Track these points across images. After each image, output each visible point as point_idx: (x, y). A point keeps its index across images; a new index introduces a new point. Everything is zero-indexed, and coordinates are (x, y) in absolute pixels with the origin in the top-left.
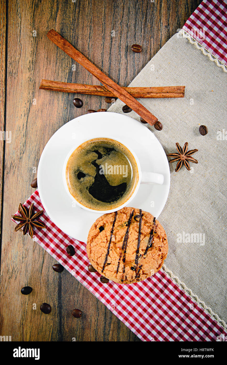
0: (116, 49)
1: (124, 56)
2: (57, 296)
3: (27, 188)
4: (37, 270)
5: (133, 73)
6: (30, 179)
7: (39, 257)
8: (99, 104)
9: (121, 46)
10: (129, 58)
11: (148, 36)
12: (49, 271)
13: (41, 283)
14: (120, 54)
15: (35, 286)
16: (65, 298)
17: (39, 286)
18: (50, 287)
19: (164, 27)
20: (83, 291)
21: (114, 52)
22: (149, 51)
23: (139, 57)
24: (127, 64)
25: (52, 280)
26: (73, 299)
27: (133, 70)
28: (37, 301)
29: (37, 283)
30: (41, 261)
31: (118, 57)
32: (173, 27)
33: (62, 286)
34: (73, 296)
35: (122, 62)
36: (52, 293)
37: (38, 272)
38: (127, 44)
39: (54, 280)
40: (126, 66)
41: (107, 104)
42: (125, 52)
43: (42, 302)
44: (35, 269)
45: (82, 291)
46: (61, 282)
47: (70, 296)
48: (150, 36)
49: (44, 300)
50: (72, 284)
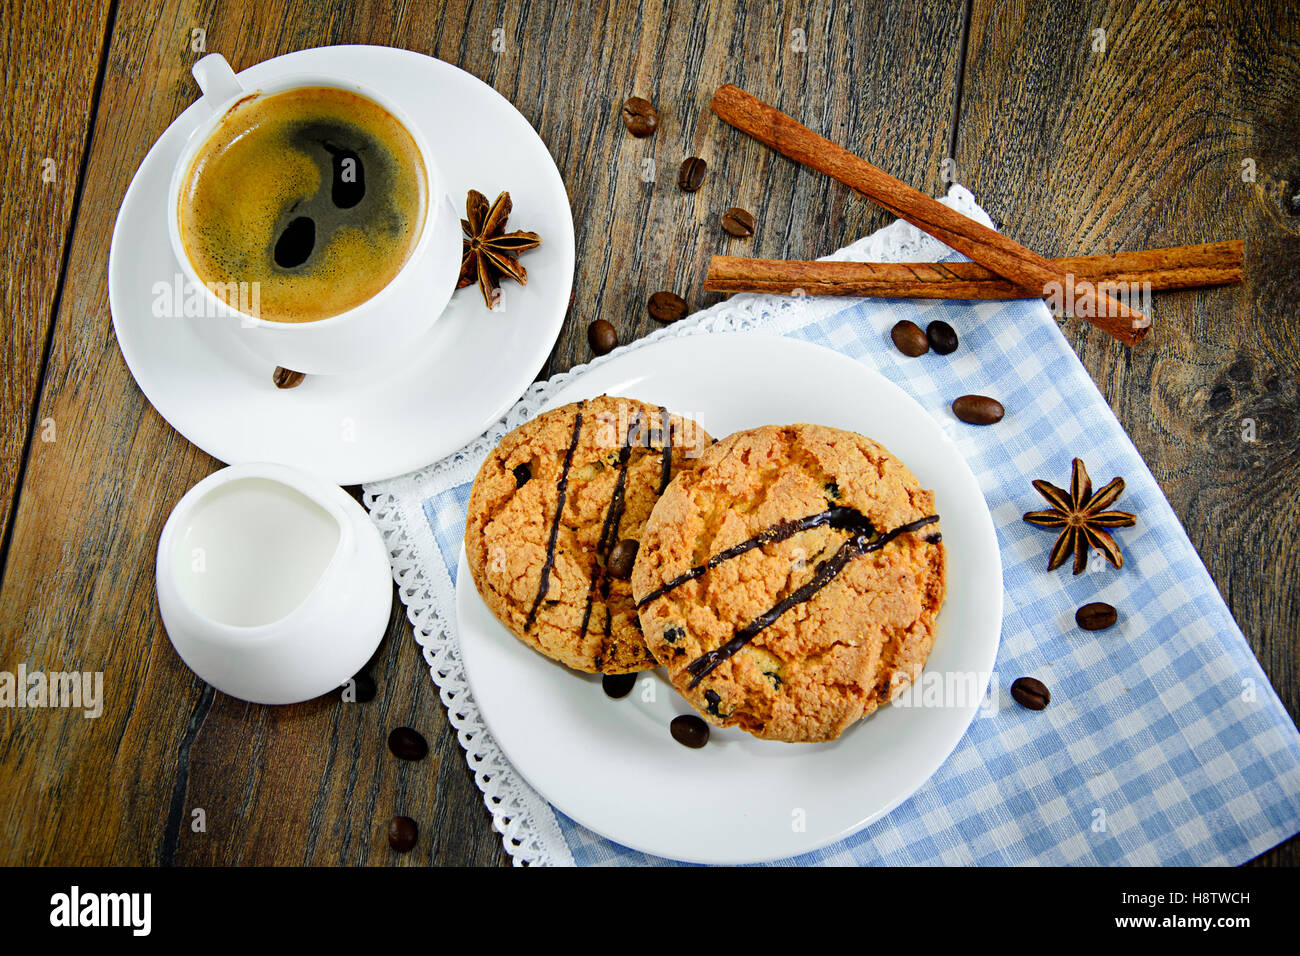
2: (161, 839)
3: (114, 447)
4: (103, 741)
6: (129, 415)
7: (119, 693)
12: (144, 746)
13: (108, 789)
15: (87, 797)
16: (188, 850)
17: (102, 797)
18: (139, 803)
20: (261, 828)
25: (151, 781)
26: (218, 855)
28: (83, 854)
29: (96, 787)
30: (124, 708)
33: (186, 803)
34: (220, 845)
36: (145, 829)
37: (104, 748)
39: (158, 778)
43: (102, 857)
44: (95, 735)
45: (255, 828)
46: (184, 788)
47: (208, 845)
49: (109, 851)
50: (224, 798)
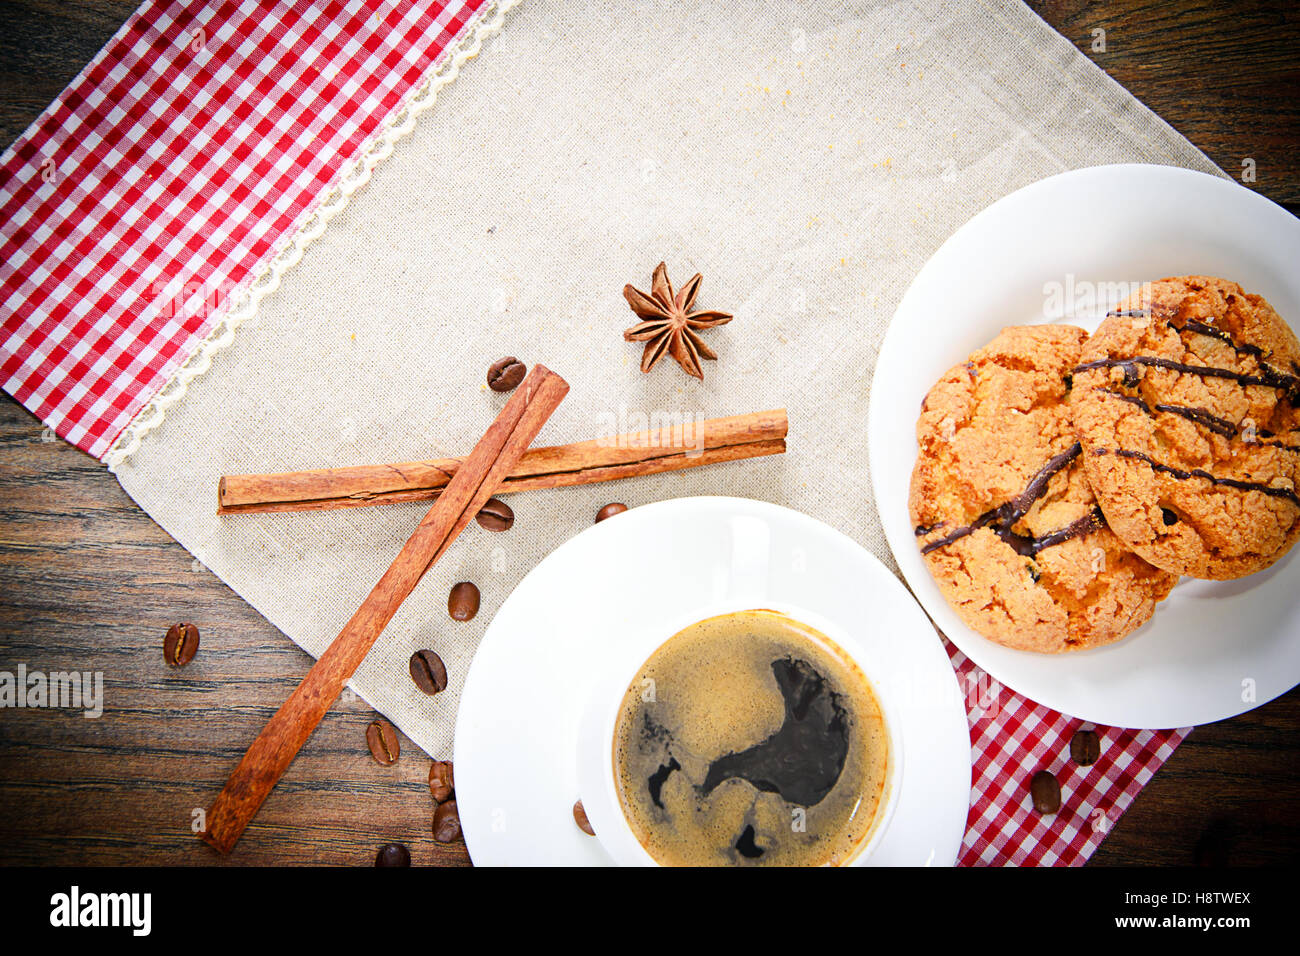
0: (178, 729)
1: (210, 697)
5: (277, 656)
8: (406, 792)
9: (168, 709)
10: (217, 676)
11: (124, 600)
14: (200, 711)
19: (89, 533)
21: (194, 736)
22: (185, 591)
23: (212, 634)
24: (239, 680)
27: (267, 657)
31: (211, 721)
32: (89, 496)
35: (234, 702)
38: (157, 686)
40: (249, 686)
41: (404, 760)
42: (190, 690)
48: (126, 589)
